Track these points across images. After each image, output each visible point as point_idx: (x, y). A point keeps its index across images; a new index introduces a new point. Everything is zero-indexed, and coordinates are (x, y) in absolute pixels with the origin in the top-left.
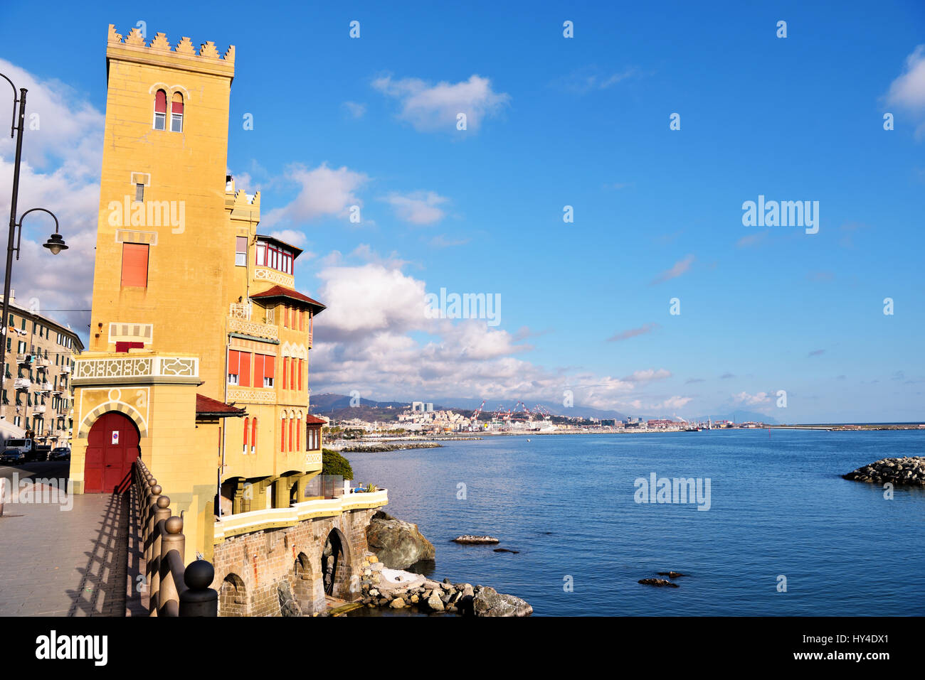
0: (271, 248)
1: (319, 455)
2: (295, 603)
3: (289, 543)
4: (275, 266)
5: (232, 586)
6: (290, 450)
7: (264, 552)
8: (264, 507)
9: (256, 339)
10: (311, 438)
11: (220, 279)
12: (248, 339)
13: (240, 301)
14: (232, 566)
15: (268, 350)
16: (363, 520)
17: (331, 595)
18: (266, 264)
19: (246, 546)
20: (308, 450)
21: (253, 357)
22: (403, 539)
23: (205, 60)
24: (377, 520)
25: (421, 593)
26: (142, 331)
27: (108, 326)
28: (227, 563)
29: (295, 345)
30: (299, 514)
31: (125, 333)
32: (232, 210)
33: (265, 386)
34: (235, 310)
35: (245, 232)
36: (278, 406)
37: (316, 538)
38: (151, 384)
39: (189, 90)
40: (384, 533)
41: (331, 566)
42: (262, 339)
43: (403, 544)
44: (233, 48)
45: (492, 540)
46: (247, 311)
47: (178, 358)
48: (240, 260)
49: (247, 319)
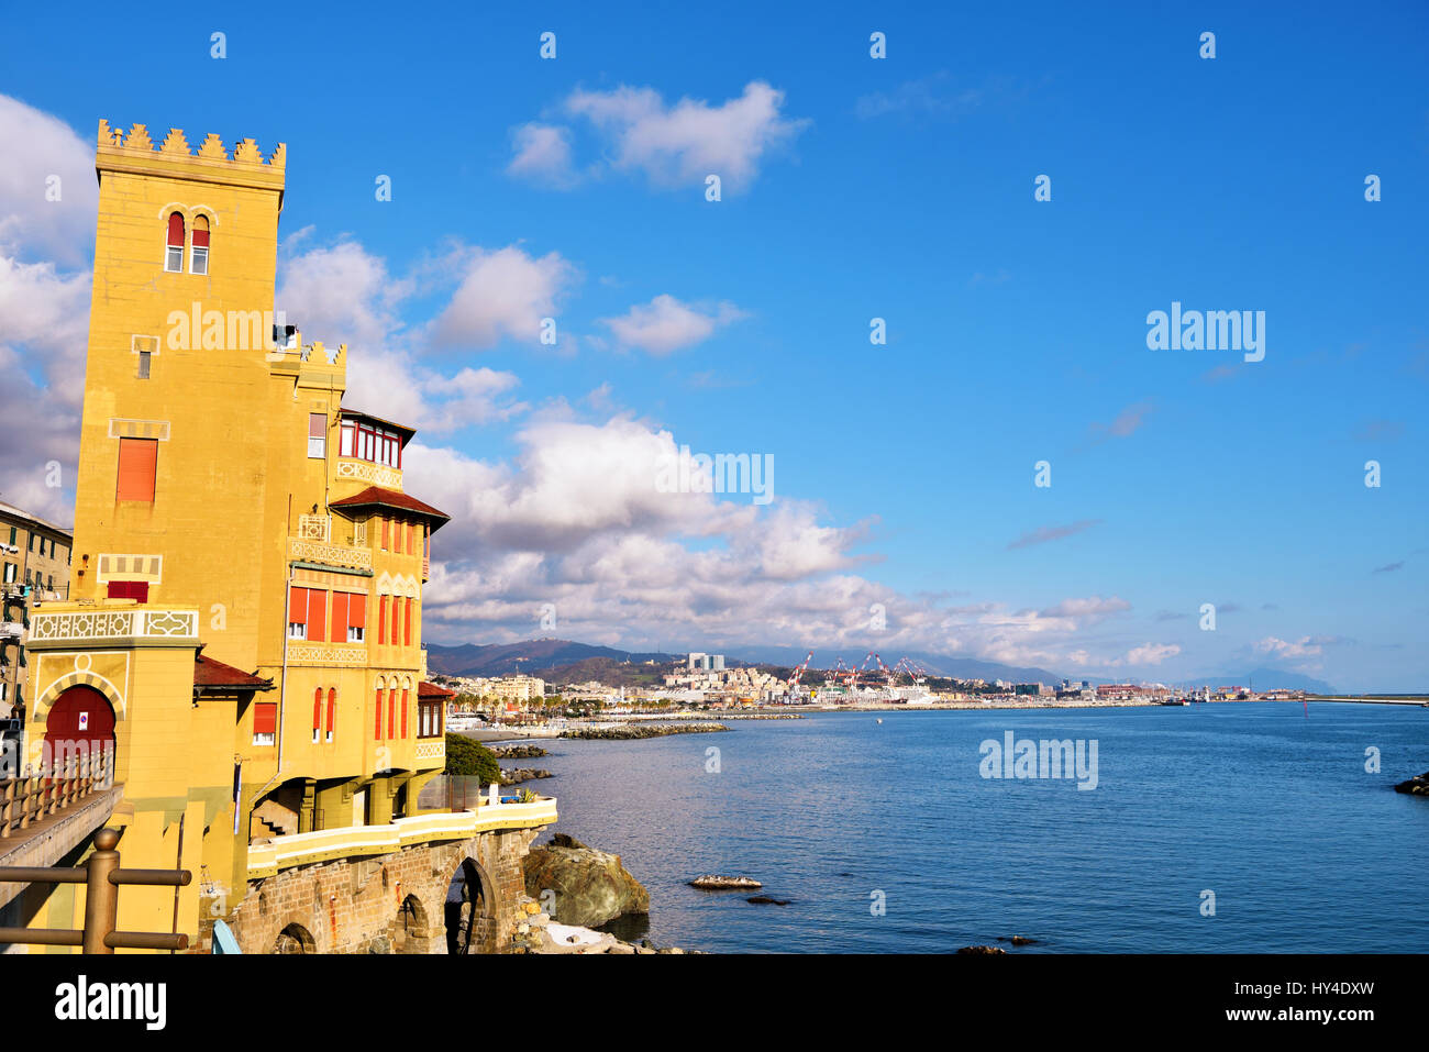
0: (363, 430)
1: (441, 744)
3: (390, 880)
4: (370, 457)
5: (297, 944)
6: (391, 736)
7: (348, 892)
8: (349, 823)
9: (334, 569)
10: (426, 718)
11: (262, 488)
12: (323, 569)
13: (315, 511)
14: (295, 913)
15: (356, 586)
16: (517, 849)
18: (355, 453)
19: (318, 883)
20: (421, 736)
21: (329, 597)
22: (594, 879)
23: (242, 167)
24: (555, 848)
26: (146, 566)
27: (96, 559)
28: (286, 908)
29: (399, 577)
30: (402, 835)
31: (121, 568)
32: (297, 376)
33: (349, 640)
34: (307, 525)
35: (323, 406)
36: (372, 672)
37: (436, 873)
38: (131, 648)
39: (217, 211)
40: (564, 868)
41: (465, 918)
42: (344, 570)
43: (594, 886)
44: (283, 146)
45: (750, 883)
46: (326, 525)
47: (169, 611)
48: (316, 448)
49: (325, 537)
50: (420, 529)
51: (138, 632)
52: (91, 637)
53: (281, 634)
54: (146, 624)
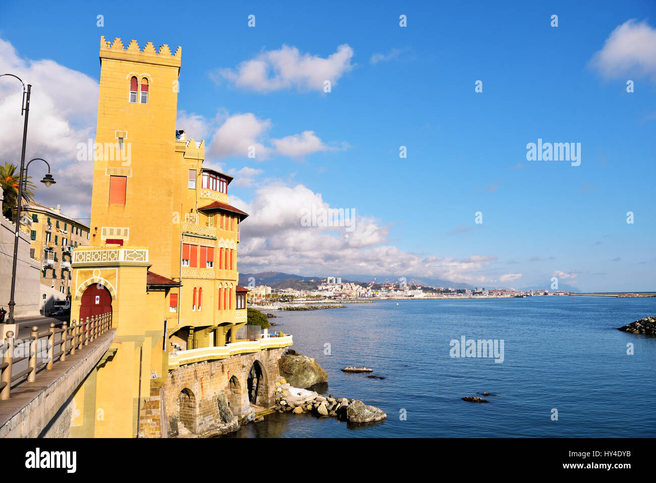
0: (212, 177)
1: (245, 311)
2: (228, 408)
3: (225, 370)
4: (214, 189)
5: (187, 397)
6: (225, 309)
7: (208, 375)
8: (208, 346)
9: (201, 236)
10: (239, 301)
11: (172, 198)
12: (196, 236)
13: (192, 212)
14: (186, 384)
15: (210, 244)
16: (276, 356)
17: (255, 404)
18: (208, 187)
19: (195, 371)
20: (237, 309)
21: (199, 248)
22: (305, 368)
23: (162, 57)
24: (289, 355)
25: (314, 404)
26: (122, 232)
27: (101, 230)
28: (183, 381)
29: (227, 240)
30: (231, 350)
31: (111, 233)
32: (185, 153)
33: (207, 267)
34: (188, 217)
35: (195, 166)
36: (217, 281)
37: (243, 367)
38: (118, 266)
39: (152, 76)
40: (293, 364)
41: (255, 385)
42: (205, 237)
43: (306, 371)
44: (180, 47)
45: (368, 370)
46: (196, 218)
47: (135, 249)
48: (192, 185)
49: (196, 223)
50: (236, 219)
51: (121, 259)
52: (100, 261)
53: (179, 264)
54: (125, 255)
